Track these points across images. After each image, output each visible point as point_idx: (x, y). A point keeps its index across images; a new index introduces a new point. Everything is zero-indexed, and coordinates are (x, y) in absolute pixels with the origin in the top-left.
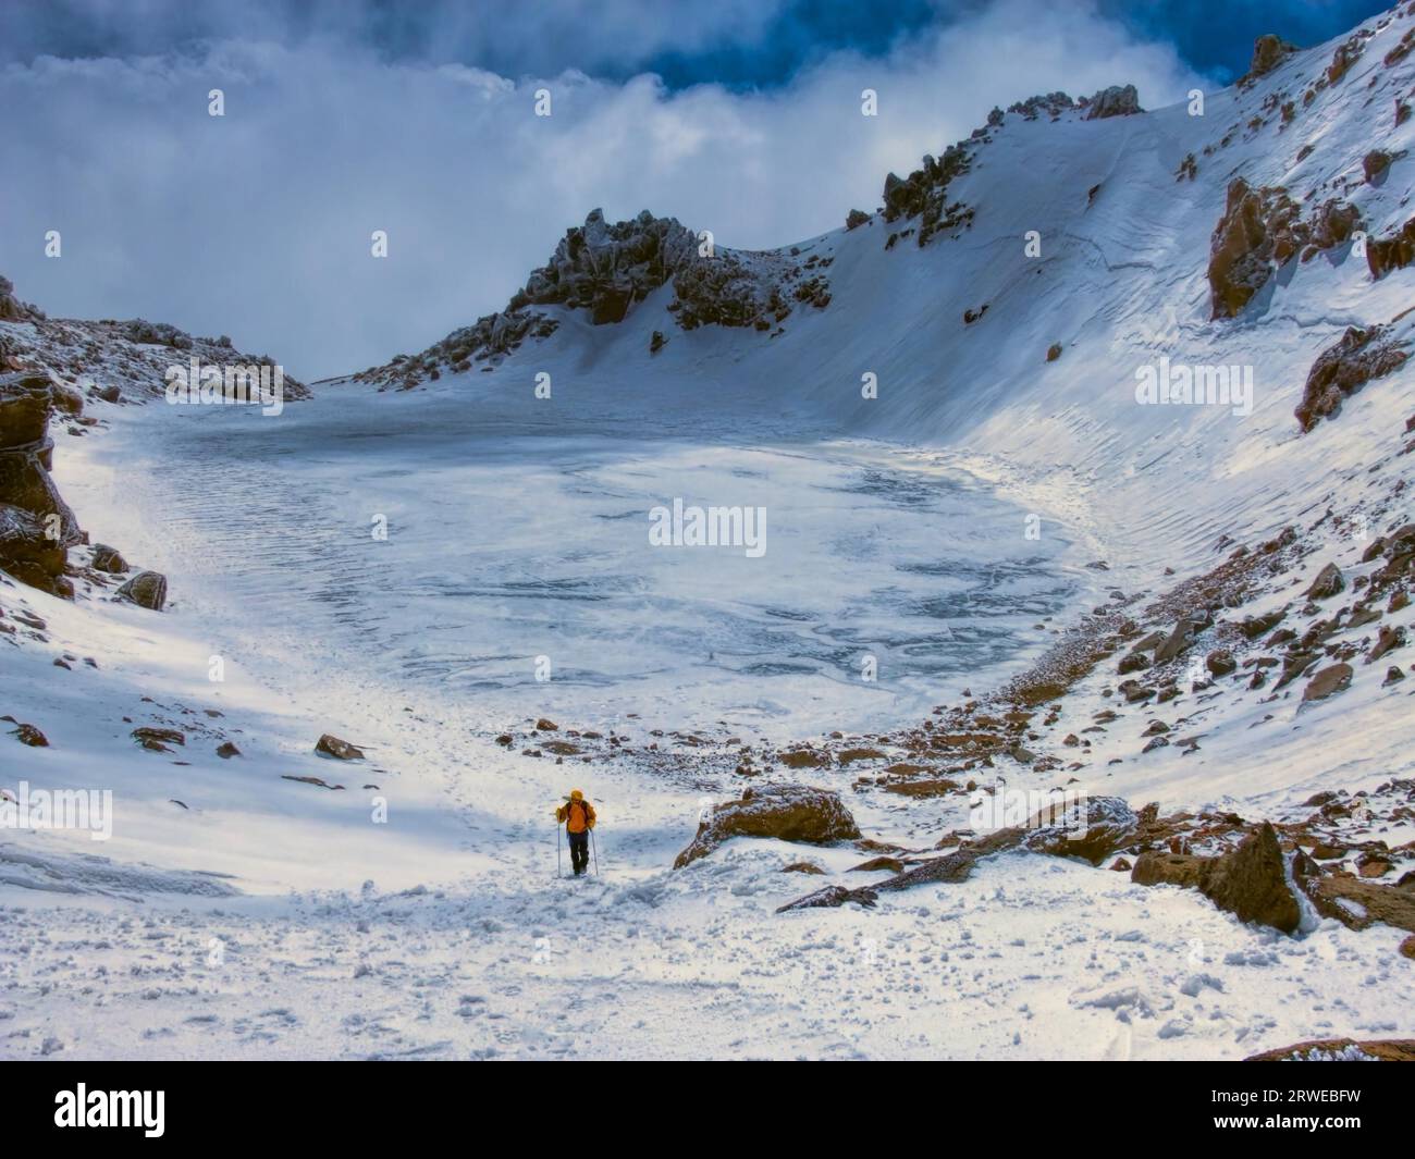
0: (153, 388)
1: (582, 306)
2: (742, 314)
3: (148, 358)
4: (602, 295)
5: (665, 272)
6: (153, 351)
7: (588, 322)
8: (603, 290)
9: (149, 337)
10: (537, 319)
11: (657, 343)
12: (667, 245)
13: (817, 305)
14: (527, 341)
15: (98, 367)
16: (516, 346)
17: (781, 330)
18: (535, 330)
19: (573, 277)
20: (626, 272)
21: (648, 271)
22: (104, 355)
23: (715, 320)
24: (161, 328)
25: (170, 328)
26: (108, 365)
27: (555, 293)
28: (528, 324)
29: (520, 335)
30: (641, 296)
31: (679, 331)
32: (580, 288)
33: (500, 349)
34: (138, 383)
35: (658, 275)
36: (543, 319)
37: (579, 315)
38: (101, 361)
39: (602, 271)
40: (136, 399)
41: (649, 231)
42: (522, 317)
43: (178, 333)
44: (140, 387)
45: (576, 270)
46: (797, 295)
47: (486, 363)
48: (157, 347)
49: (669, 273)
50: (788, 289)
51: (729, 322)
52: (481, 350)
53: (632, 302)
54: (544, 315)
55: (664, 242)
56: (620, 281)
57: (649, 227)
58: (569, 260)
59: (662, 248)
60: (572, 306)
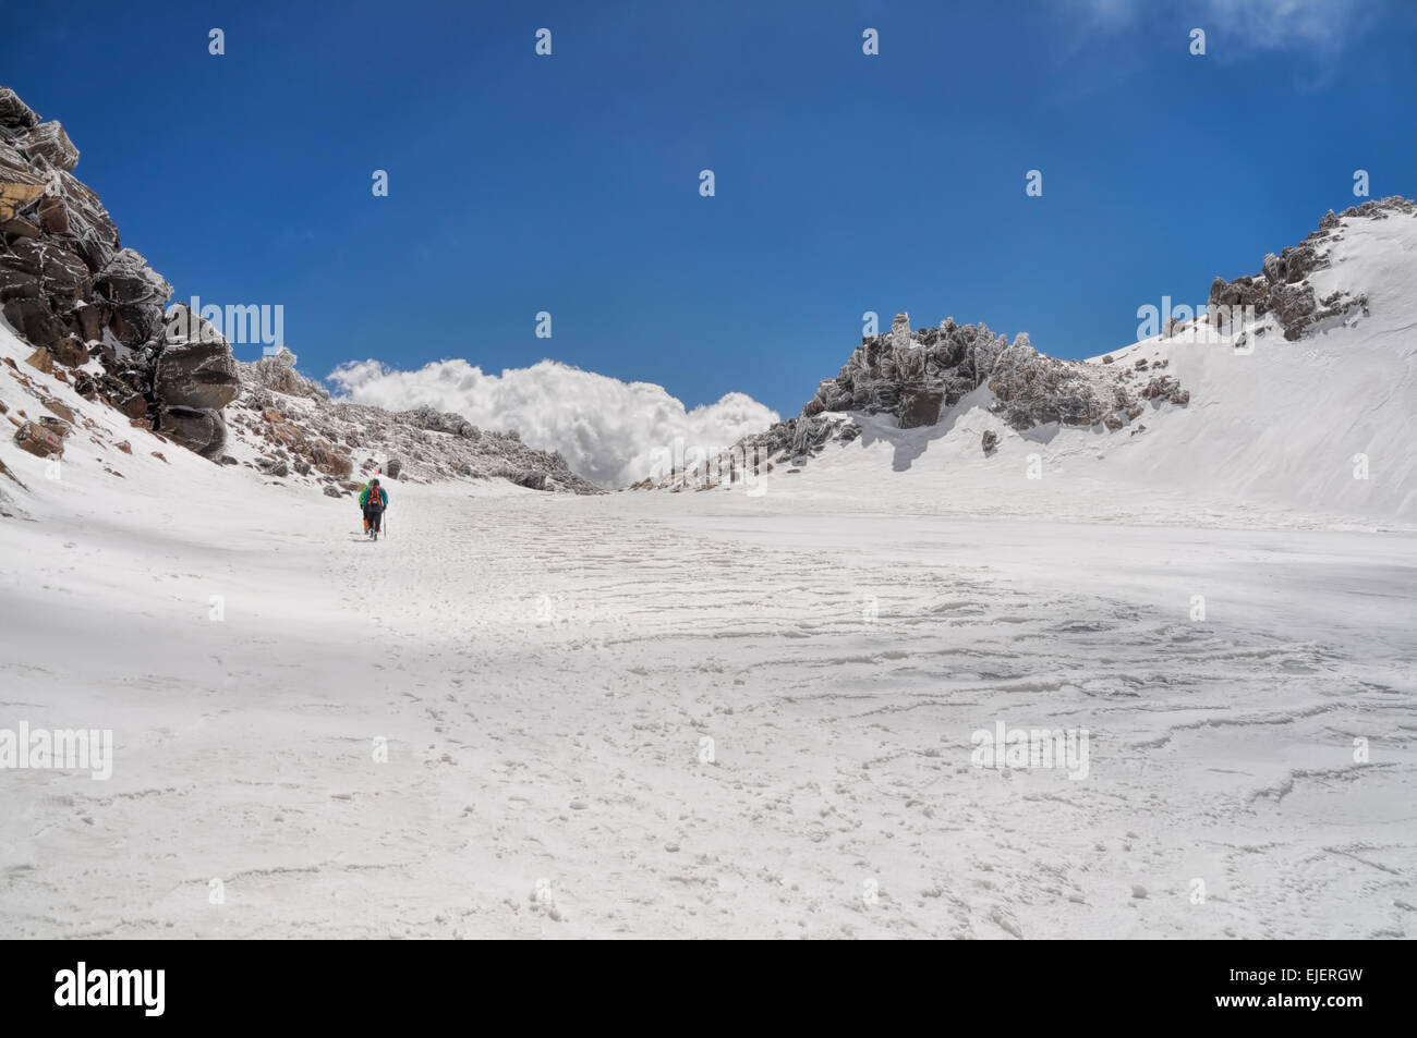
0: (439, 470)
1: (884, 411)
2: (1087, 412)
3: (434, 442)
4: (912, 398)
5: (978, 376)
6: (440, 437)
7: (894, 426)
8: (912, 392)
9: (436, 424)
10: (836, 425)
11: (989, 442)
12: (978, 349)
13: (1177, 402)
14: (829, 445)
15: (379, 444)
16: (819, 449)
17: (1142, 428)
18: (836, 434)
19: (870, 384)
20: (936, 376)
21: (959, 375)
22: (388, 434)
23: (1055, 419)
24: (449, 416)
25: (457, 417)
26: (390, 443)
27: (851, 401)
28: (829, 428)
29: (822, 438)
30: (952, 400)
31: (1009, 431)
32: (880, 394)
33: (801, 452)
34: (422, 463)
35: (972, 377)
36: (842, 424)
37: (882, 420)
38: (383, 439)
39: (911, 373)
40: (420, 479)
41: (954, 337)
42: (821, 421)
43: (466, 423)
44: (424, 467)
45: (874, 377)
46: (1145, 393)
47: (789, 465)
48: (444, 435)
49: (983, 376)
50: (1133, 388)
51: (1073, 421)
52: (782, 453)
53: (943, 406)
54: (843, 420)
55: (974, 347)
56: (932, 381)
57: (954, 333)
58: (865, 366)
59: (972, 353)
60: (873, 412)
